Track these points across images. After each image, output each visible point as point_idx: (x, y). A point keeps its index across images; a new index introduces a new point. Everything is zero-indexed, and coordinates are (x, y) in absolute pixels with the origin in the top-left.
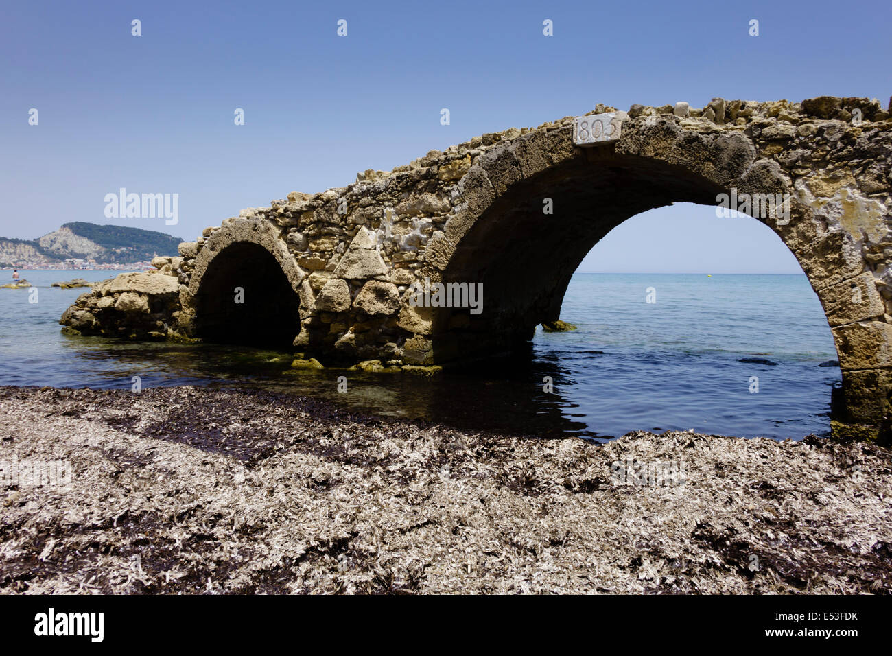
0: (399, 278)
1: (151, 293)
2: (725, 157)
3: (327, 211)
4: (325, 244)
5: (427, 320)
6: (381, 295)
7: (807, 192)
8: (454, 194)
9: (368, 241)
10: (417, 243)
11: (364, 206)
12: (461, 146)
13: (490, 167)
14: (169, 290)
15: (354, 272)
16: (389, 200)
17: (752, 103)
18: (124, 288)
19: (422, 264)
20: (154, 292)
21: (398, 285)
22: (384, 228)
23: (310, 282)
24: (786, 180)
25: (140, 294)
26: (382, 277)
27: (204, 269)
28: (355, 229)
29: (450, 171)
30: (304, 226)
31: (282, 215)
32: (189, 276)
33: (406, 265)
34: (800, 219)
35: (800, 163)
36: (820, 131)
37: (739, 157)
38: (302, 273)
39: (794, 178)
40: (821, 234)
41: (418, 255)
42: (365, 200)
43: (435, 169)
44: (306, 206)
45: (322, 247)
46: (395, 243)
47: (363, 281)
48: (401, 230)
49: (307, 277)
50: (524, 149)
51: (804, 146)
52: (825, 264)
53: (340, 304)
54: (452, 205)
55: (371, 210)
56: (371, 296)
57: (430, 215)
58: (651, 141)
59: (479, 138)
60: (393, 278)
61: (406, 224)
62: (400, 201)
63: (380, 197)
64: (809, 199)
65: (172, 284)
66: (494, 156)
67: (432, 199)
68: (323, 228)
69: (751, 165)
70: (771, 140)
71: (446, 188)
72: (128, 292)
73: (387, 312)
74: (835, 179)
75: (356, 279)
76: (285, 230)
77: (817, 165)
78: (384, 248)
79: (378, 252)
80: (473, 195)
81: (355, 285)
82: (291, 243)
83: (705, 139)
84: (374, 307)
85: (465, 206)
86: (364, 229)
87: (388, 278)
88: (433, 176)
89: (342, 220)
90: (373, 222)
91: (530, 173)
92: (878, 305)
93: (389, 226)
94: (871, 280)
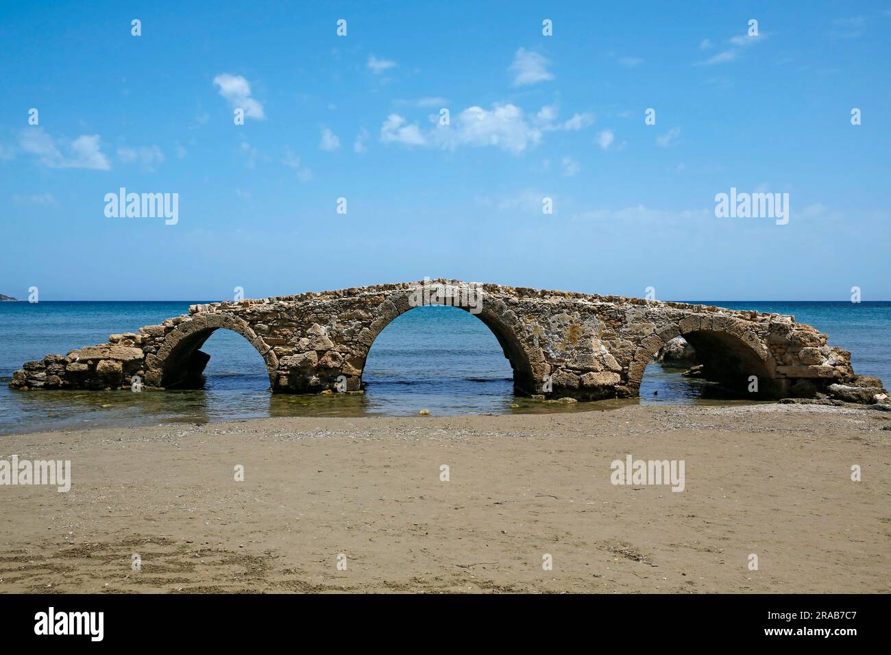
0: (341, 349)
1: (125, 359)
2: (497, 308)
3: (289, 314)
4: (287, 331)
5: (359, 369)
6: (334, 358)
7: (523, 321)
8: (376, 311)
10: (352, 333)
11: (316, 313)
12: (369, 287)
13: (396, 302)
14: (137, 357)
15: (320, 347)
16: (334, 311)
17: (499, 286)
18: (102, 357)
19: (356, 343)
20: (127, 359)
21: (340, 353)
22: (331, 325)
23: (275, 351)
24: (516, 317)
25: (117, 360)
26: (333, 349)
27: (174, 344)
28: (309, 324)
29: (372, 301)
30: (269, 321)
31: (248, 314)
32: (158, 348)
33: (345, 343)
34: (521, 330)
35: (520, 312)
36: (526, 303)
37: (502, 308)
38: (269, 347)
39: (519, 317)
40: (527, 336)
41: (353, 338)
42: (318, 310)
43: (364, 299)
44: (272, 310)
45: (284, 333)
46: (338, 332)
47: (325, 352)
48: (342, 326)
49: (271, 349)
51: (522, 307)
52: (529, 345)
53: (314, 363)
54: (374, 316)
55: (321, 315)
56: (330, 359)
57: (360, 320)
59: (381, 285)
60: (337, 348)
61: (345, 324)
62: (341, 312)
63: (328, 309)
64: (524, 324)
65: (139, 353)
66: (397, 297)
67: (363, 313)
68: (285, 323)
69: (505, 312)
70: (512, 304)
71: (370, 308)
72: (106, 359)
73: (338, 366)
74: (530, 318)
75: (322, 351)
76: (252, 323)
77: (525, 314)
78: (331, 335)
79: (328, 337)
80: (387, 312)
81: (321, 353)
82: (258, 330)
83: (489, 301)
84: (332, 364)
85: (383, 317)
86: (316, 325)
87: (335, 349)
88: (363, 302)
89: (300, 319)
90: (324, 322)
92: (543, 358)
93: (334, 324)
94: (541, 350)
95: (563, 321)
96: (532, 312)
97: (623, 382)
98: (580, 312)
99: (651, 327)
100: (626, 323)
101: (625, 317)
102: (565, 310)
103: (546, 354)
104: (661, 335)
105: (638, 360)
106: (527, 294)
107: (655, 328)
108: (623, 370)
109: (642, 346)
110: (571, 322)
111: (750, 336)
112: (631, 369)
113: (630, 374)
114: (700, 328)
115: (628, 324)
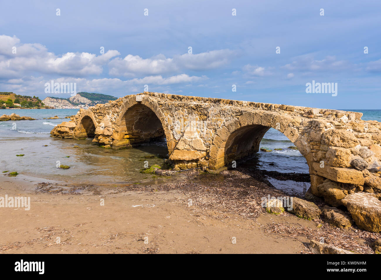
2: (155, 107)
4: (101, 118)
6: (109, 131)
7: (164, 115)
8: (120, 109)
9: (107, 118)
13: (125, 104)
14: (73, 127)
15: (103, 125)
16: (111, 109)
18: (63, 126)
19: (116, 124)
20: (70, 127)
21: (112, 128)
24: (162, 112)
25: (67, 127)
26: (109, 127)
28: (105, 115)
29: (120, 104)
30: (97, 113)
32: (78, 123)
33: (113, 124)
34: (163, 120)
35: (163, 109)
36: (165, 104)
37: (157, 107)
38: (97, 124)
39: (163, 112)
40: (166, 123)
41: (115, 122)
42: (107, 108)
44: (98, 109)
46: (112, 119)
47: (105, 127)
50: (130, 101)
51: (164, 106)
52: (166, 129)
53: (100, 132)
55: (108, 111)
56: (106, 131)
57: (117, 113)
58: (146, 102)
61: (113, 115)
63: (109, 108)
64: (164, 117)
65: (74, 125)
66: (125, 102)
67: (117, 110)
69: (158, 109)
70: (160, 104)
71: (119, 107)
73: (110, 134)
74: (167, 113)
76: (94, 114)
77: (165, 110)
79: (109, 121)
80: (123, 110)
82: (95, 117)
83: (152, 103)
84: (107, 133)
85: (121, 112)
86: (107, 115)
87: (110, 127)
88: (117, 104)
91: (131, 106)
92: (172, 137)
93: (111, 115)
94: (171, 132)
95: (180, 115)
96: (168, 109)
97: (207, 158)
98: (187, 109)
99: (222, 120)
100: (209, 117)
101: (208, 113)
102: (181, 108)
103: (173, 135)
104: (228, 127)
105: (215, 144)
106: (176, 98)
107: (225, 121)
108: (207, 150)
109: (217, 134)
110: (183, 116)
111: (291, 132)
112: (211, 150)
113: (210, 154)
114: (253, 123)
115: (210, 118)
